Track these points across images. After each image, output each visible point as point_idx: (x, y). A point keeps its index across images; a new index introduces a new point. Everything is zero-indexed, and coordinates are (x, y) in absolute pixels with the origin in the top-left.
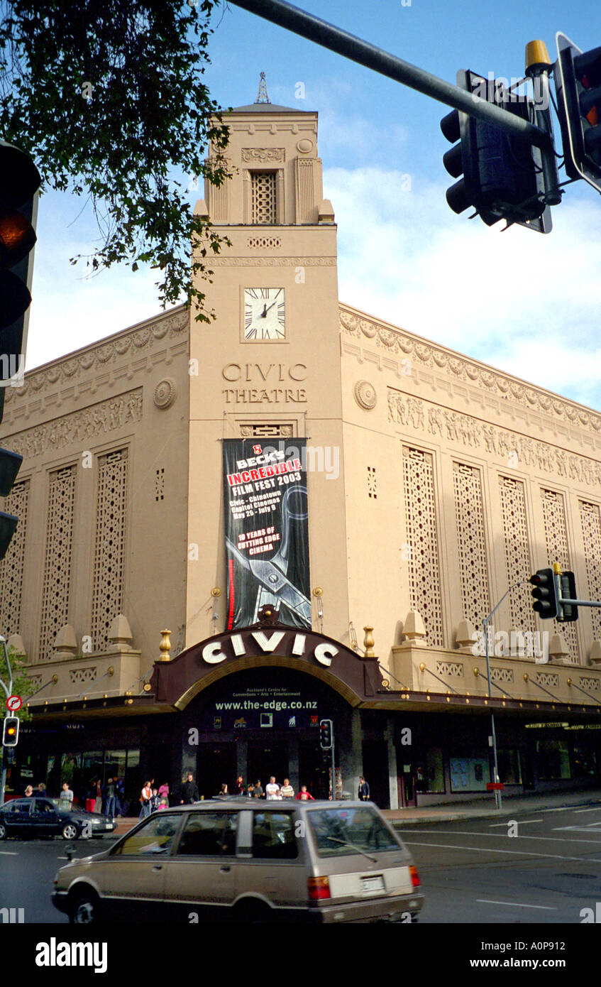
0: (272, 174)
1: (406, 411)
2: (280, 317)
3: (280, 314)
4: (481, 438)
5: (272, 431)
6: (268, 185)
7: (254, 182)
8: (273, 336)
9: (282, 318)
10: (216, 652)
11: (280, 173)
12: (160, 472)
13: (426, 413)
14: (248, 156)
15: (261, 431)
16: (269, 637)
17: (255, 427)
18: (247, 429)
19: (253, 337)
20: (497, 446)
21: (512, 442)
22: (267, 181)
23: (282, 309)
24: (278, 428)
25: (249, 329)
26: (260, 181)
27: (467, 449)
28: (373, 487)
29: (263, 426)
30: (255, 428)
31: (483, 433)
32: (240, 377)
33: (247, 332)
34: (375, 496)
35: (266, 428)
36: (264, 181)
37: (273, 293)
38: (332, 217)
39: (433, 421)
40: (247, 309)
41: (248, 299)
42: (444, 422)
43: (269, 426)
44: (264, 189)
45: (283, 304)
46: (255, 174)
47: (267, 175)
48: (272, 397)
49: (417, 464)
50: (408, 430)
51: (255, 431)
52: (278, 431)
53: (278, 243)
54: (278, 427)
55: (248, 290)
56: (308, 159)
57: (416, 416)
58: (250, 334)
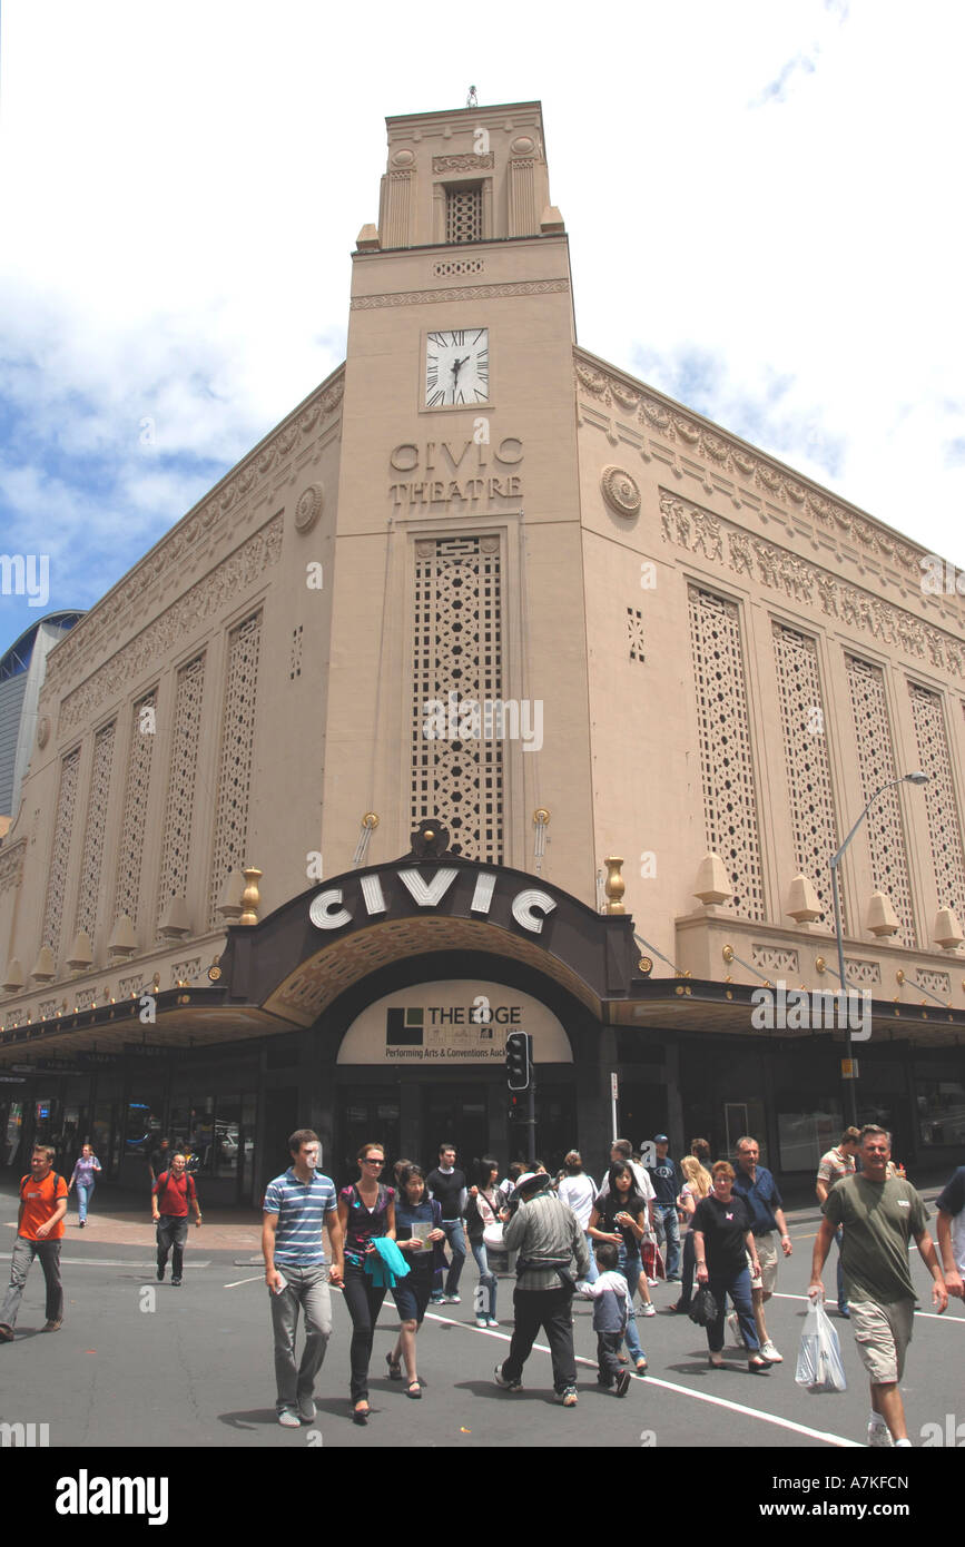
0: (474, 189)
1: (692, 531)
2: (480, 371)
3: (481, 366)
4: (814, 591)
5: (466, 547)
6: (471, 204)
7: (452, 202)
8: (470, 399)
9: (484, 371)
10: (333, 909)
11: (487, 184)
12: (298, 632)
13: (725, 539)
14: (442, 167)
15: (449, 548)
16: (428, 879)
17: (439, 542)
18: (425, 546)
19: (439, 403)
20: (840, 608)
21: (862, 605)
22: (470, 200)
23: (484, 359)
24: (476, 542)
25: (433, 392)
26: (460, 201)
27: (792, 605)
28: (638, 642)
29: (452, 540)
30: (439, 545)
31: (816, 586)
32: (417, 465)
33: (429, 397)
34: (642, 658)
35: (458, 543)
36: (465, 200)
37: (469, 338)
38: (561, 225)
39: (736, 554)
40: (432, 363)
41: (432, 348)
42: (754, 557)
43: (463, 539)
44: (465, 209)
45: (486, 352)
46: (453, 191)
47: (470, 192)
48: (466, 492)
49: (713, 617)
50: (697, 559)
51: (439, 549)
52: (477, 546)
53: (479, 266)
54: (476, 540)
55: (433, 336)
56: (525, 160)
57: (707, 540)
58: (434, 399)
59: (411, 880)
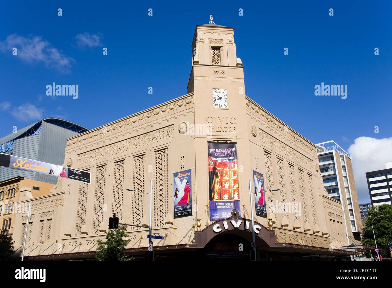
0: (218, 48)
7: (213, 50)
8: (224, 107)
9: (226, 100)
10: (218, 228)
11: (221, 48)
12: (182, 157)
14: (211, 41)
16: (236, 222)
23: (226, 97)
29: (221, 141)
32: (212, 122)
33: (214, 105)
36: (216, 51)
37: (222, 91)
40: (214, 96)
41: (214, 92)
43: (223, 141)
44: (216, 53)
45: (226, 95)
46: (213, 48)
48: (224, 129)
53: (223, 72)
55: (214, 89)
56: (231, 44)
58: (215, 106)
59: (233, 222)
